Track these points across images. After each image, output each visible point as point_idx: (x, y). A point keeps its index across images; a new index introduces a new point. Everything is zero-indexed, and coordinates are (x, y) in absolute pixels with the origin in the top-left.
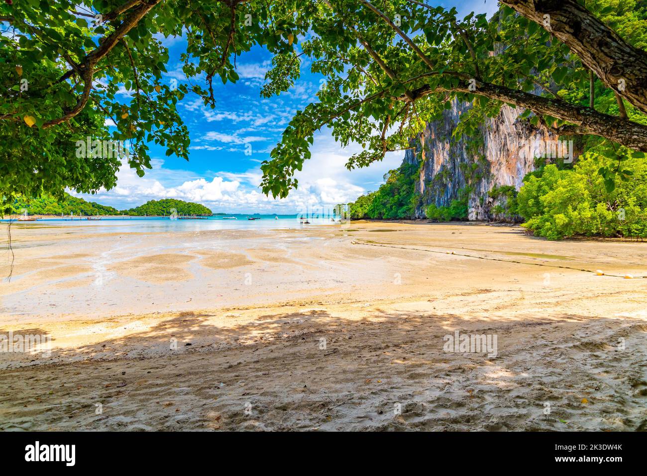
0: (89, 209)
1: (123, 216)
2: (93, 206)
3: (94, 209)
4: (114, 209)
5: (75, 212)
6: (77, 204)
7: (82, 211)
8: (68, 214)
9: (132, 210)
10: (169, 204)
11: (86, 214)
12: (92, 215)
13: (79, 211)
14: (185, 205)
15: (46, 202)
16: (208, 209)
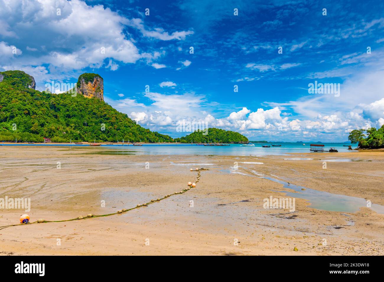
0: (152, 137)
1: (176, 143)
2: (155, 135)
3: (156, 137)
4: (170, 137)
5: (143, 140)
6: (145, 133)
7: (148, 139)
8: (139, 142)
9: (183, 138)
10: (211, 133)
11: (150, 142)
12: (154, 142)
13: (146, 139)
14: (224, 133)
15: (125, 132)
16: (244, 137)
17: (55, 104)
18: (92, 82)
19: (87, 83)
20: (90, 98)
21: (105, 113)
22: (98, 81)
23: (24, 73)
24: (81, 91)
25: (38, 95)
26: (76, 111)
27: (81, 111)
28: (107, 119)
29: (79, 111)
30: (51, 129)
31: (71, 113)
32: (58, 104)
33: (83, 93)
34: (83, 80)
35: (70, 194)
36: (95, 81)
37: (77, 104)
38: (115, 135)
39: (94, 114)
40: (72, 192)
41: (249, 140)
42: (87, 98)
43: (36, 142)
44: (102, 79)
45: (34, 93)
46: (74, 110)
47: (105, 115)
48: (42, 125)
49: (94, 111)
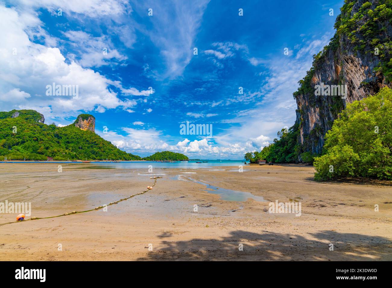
0: (127, 157)
1: (143, 160)
2: (130, 155)
3: (130, 157)
4: (139, 157)
5: (121, 159)
6: (123, 154)
7: (124, 158)
8: (118, 160)
9: (148, 157)
10: (166, 154)
11: (126, 160)
12: (128, 160)
13: (123, 158)
14: (174, 155)
15: (109, 153)
16: (186, 157)
17: (58, 134)
18: (87, 120)
19: (83, 121)
20: (85, 130)
21: (95, 140)
22: (92, 119)
23: (36, 112)
24: (79, 125)
25: (46, 127)
26: (74, 139)
27: (77, 139)
28: (96, 145)
29: (76, 139)
30: (54, 151)
31: (70, 140)
32: (61, 134)
33: (80, 127)
34: (81, 118)
35: (62, 197)
36: (89, 119)
37: (75, 134)
38: (101, 155)
39: (87, 141)
40: (63, 196)
41: (189, 159)
42: (83, 130)
43: (41, 160)
44: (94, 118)
45: (43, 126)
46: (72, 138)
47: (95, 142)
48: (47, 148)
49: (87, 139)
